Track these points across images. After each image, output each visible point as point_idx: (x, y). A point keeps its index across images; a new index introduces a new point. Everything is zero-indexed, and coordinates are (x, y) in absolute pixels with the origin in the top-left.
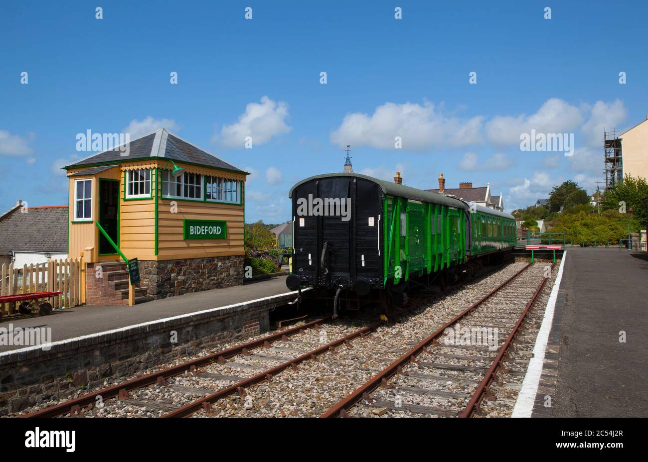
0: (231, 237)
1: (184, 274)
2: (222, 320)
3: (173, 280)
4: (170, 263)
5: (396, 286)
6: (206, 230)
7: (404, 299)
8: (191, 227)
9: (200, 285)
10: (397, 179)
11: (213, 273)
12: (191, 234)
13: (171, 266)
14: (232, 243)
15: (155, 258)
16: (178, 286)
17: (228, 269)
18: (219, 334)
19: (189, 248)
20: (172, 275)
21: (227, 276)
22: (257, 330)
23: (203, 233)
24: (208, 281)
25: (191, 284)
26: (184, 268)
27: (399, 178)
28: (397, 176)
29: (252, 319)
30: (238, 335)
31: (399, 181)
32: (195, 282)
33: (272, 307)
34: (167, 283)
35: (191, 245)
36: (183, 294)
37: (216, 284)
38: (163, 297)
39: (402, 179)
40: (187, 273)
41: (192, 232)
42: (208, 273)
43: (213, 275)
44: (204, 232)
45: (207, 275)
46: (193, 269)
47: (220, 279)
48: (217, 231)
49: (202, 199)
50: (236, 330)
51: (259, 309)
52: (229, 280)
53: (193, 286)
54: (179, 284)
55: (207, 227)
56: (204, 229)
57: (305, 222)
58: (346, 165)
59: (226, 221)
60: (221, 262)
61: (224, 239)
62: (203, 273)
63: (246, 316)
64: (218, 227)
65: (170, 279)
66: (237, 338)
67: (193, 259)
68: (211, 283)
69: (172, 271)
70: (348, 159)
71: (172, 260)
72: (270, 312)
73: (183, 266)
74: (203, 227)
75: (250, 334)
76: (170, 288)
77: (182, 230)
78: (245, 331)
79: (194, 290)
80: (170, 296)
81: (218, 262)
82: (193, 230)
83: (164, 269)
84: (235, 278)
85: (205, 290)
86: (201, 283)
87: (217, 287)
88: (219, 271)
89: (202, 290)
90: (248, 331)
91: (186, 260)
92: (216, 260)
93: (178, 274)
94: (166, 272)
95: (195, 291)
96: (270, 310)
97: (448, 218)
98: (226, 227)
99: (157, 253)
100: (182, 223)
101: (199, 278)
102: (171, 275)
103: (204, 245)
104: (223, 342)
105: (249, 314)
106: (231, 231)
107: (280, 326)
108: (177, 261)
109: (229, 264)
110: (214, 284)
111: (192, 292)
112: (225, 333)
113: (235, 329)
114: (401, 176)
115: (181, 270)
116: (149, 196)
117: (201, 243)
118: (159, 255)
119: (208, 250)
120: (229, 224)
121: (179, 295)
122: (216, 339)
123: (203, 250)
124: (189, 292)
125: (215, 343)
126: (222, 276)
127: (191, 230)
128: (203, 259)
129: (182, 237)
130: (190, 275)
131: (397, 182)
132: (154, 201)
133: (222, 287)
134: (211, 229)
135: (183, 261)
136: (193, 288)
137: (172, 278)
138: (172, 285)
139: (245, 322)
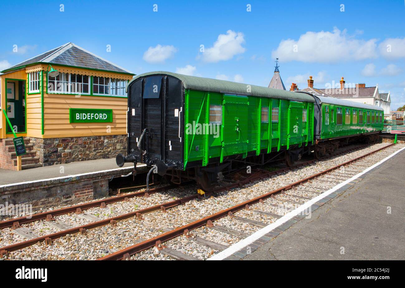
0: (117, 121)
1: (71, 148)
2: (48, 189)
3: (59, 152)
4: (56, 140)
5: (204, 167)
6: (92, 116)
7: (218, 178)
8: (77, 114)
9: (86, 156)
10: (310, 81)
11: (100, 147)
12: (77, 119)
13: (57, 142)
14: (118, 126)
15: (41, 136)
16: (65, 157)
17: (114, 145)
18: (43, 200)
19: (75, 129)
20: (59, 149)
21: (113, 149)
22: (90, 196)
23: (88, 119)
24: (94, 153)
25: (77, 155)
26: (71, 144)
27: (311, 80)
28: (310, 79)
29: (83, 188)
30: (66, 200)
31: (311, 82)
32: (82, 154)
33: (110, 178)
34: (53, 154)
35: (77, 127)
36: (70, 162)
37: (103, 155)
38: (50, 165)
39: (313, 81)
40: (73, 148)
41: (78, 118)
42: (94, 147)
43: (99, 148)
44: (90, 117)
45: (93, 149)
46: (80, 145)
47: (107, 151)
48: (103, 117)
49: (89, 93)
50: (65, 196)
51: (93, 180)
52: (115, 153)
53: (80, 156)
54: (66, 155)
55: (93, 114)
56: (90, 115)
57: (135, 112)
58: (275, 72)
59: (112, 110)
60: (108, 139)
61: (110, 122)
62: (90, 148)
63: (77, 185)
64: (104, 114)
65: (57, 151)
66: (66, 202)
67: (79, 137)
68: (98, 154)
69: (59, 146)
70: (277, 68)
71: (58, 138)
72: (109, 182)
73: (69, 142)
74: (88, 114)
75: (82, 199)
76: (57, 158)
77: (68, 116)
78: (76, 197)
79: (80, 160)
80: (57, 164)
81: (104, 139)
82: (79, 116)
83: (50, 145)
84: (121, 151)
85: (91, 159)
86: (88, 155)
87: (104, 158)
88: (106, 146)
89: (89, 159)
90: (79, 197)
91: (72, 138)
92: (102, 138)
93: (65, 148)
94: (52, 147)
95: (82, 160)
96: (109, 180)
97: (289, 109)
98: (112, 114)
99: (43, 133)
100: (68, 111)
101: (86, 151)
102: (57, 149)
103: (90, 127)
104: (47, 206)
105: (81, 184)
106: (117, 117)
107: (119, 192)
108: (63, 139)
109: (116, 141)
110: (101, 155)
111: (79, 161)
112: (51, 199)
113: (63, 196)
114: (312, 79)
115: (68, 145)
116: (38, 91)
117: (88, 126)
118: (44, 134)
119: (94, 131)
120: (115, 112)
121: (66, 163)
122: (39, 204)
123: (90, 130)
124: (76, 161)
125: (37, 207)
126: (109, 150)
127: (77, 116)
128: (89, 138)
129: (69, 122)
130: (76, 149)
131: (310, 83)
132: (41, 95)
133: (109, 158)
134: (97, 115)
135: (70, 139)
136: (80, 158)
137: (59, 151)
138: (60, 156)
139: (76, 190)
